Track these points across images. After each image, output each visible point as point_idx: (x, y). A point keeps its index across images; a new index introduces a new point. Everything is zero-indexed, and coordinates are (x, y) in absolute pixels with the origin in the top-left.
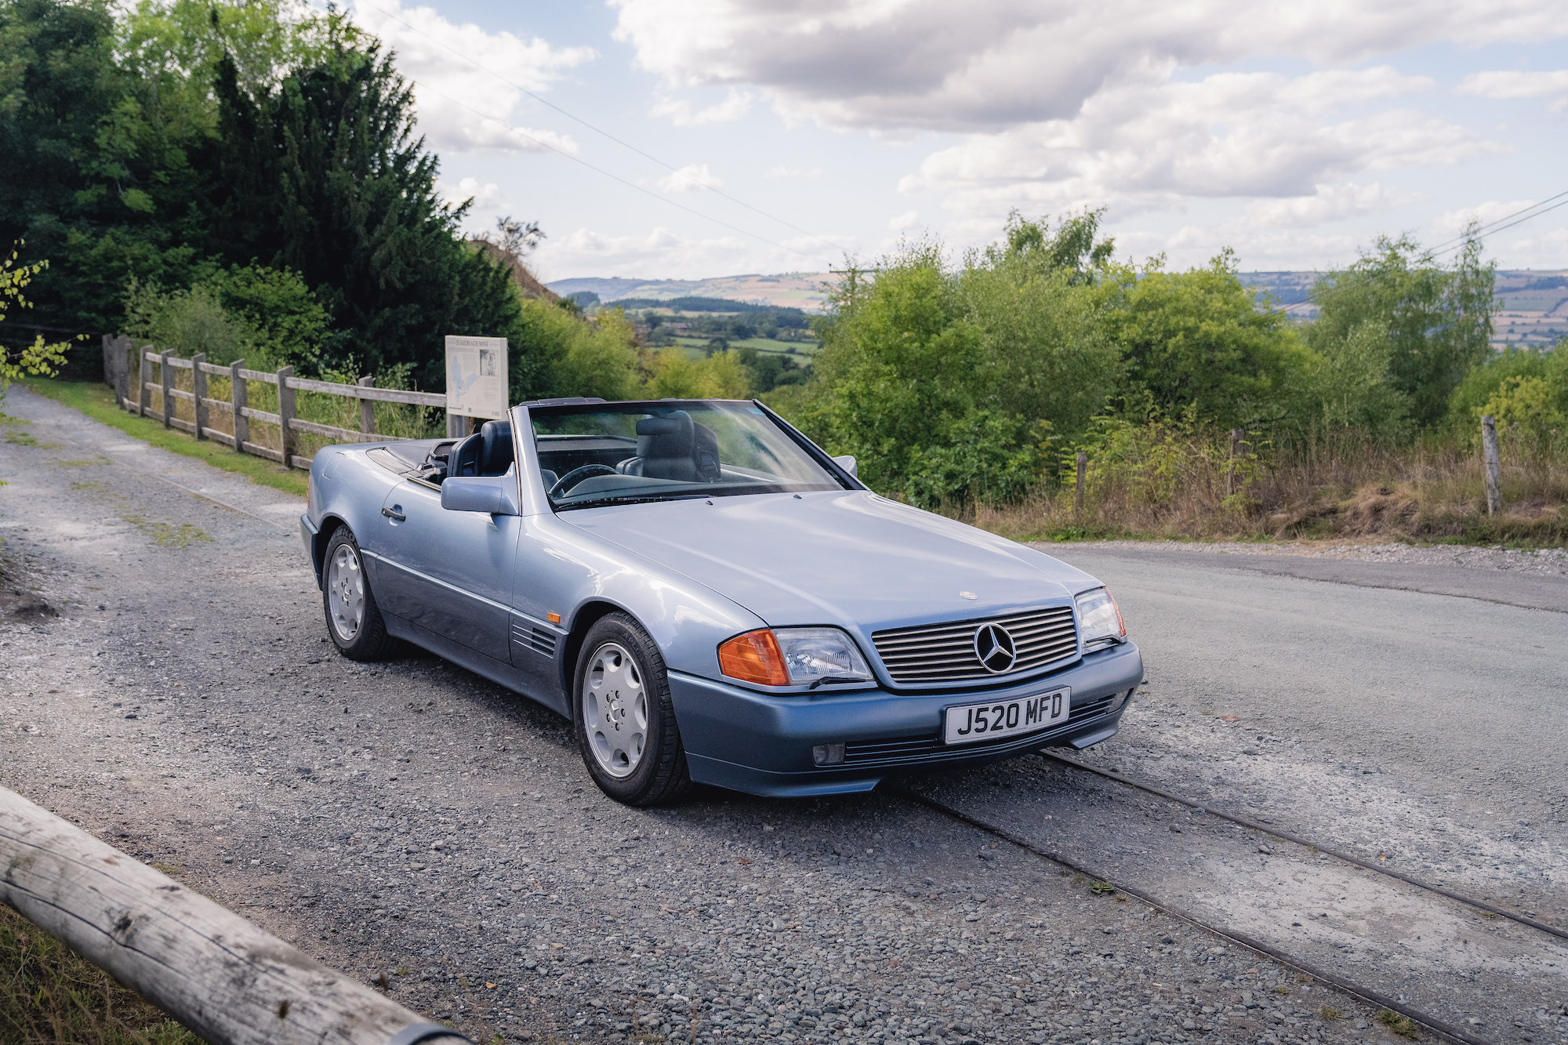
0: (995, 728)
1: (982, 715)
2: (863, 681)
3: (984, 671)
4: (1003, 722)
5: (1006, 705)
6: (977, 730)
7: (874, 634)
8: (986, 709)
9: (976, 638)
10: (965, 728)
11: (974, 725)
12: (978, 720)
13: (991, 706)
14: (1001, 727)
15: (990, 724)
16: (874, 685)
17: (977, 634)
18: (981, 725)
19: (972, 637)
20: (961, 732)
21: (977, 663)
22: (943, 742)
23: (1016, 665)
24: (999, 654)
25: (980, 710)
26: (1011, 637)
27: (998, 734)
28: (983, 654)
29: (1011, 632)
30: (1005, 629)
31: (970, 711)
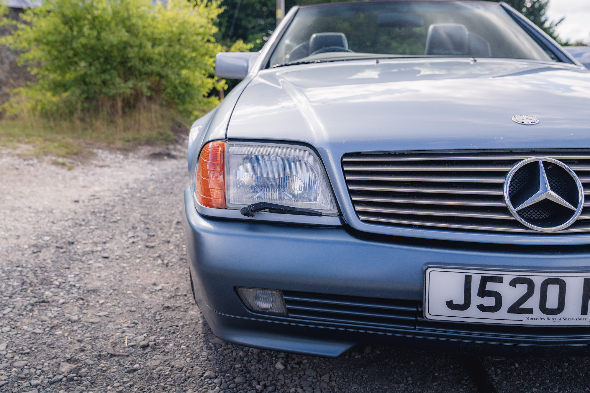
0: (515, 309)
1: (490, 286)
2: (319, 215)
3: (515, 223)
4: (533, 302)
5: (538, 280)
6: (482, 308)
7: (346, 155)
8: (500, 280)
9: (510, 176)
10: (459, 300)
11: (476, 300)
12: (482, 293)
13: (508, 278)
14: (530, 311)
15: (507, 303)
16: (336, 221)
17: (512, 170)
18: (490, 301)
19: (503, 174)
20: (450, 304)
21: (505, 210)
22: (421, 314)
23: (578, 223)
24: (546, 203)
25: (485, 280)
26: (579, 181)
27: (522, 320)
28: (515, 201)
29: (580, 174)
30: (571, 169)
31: (468, 280)
